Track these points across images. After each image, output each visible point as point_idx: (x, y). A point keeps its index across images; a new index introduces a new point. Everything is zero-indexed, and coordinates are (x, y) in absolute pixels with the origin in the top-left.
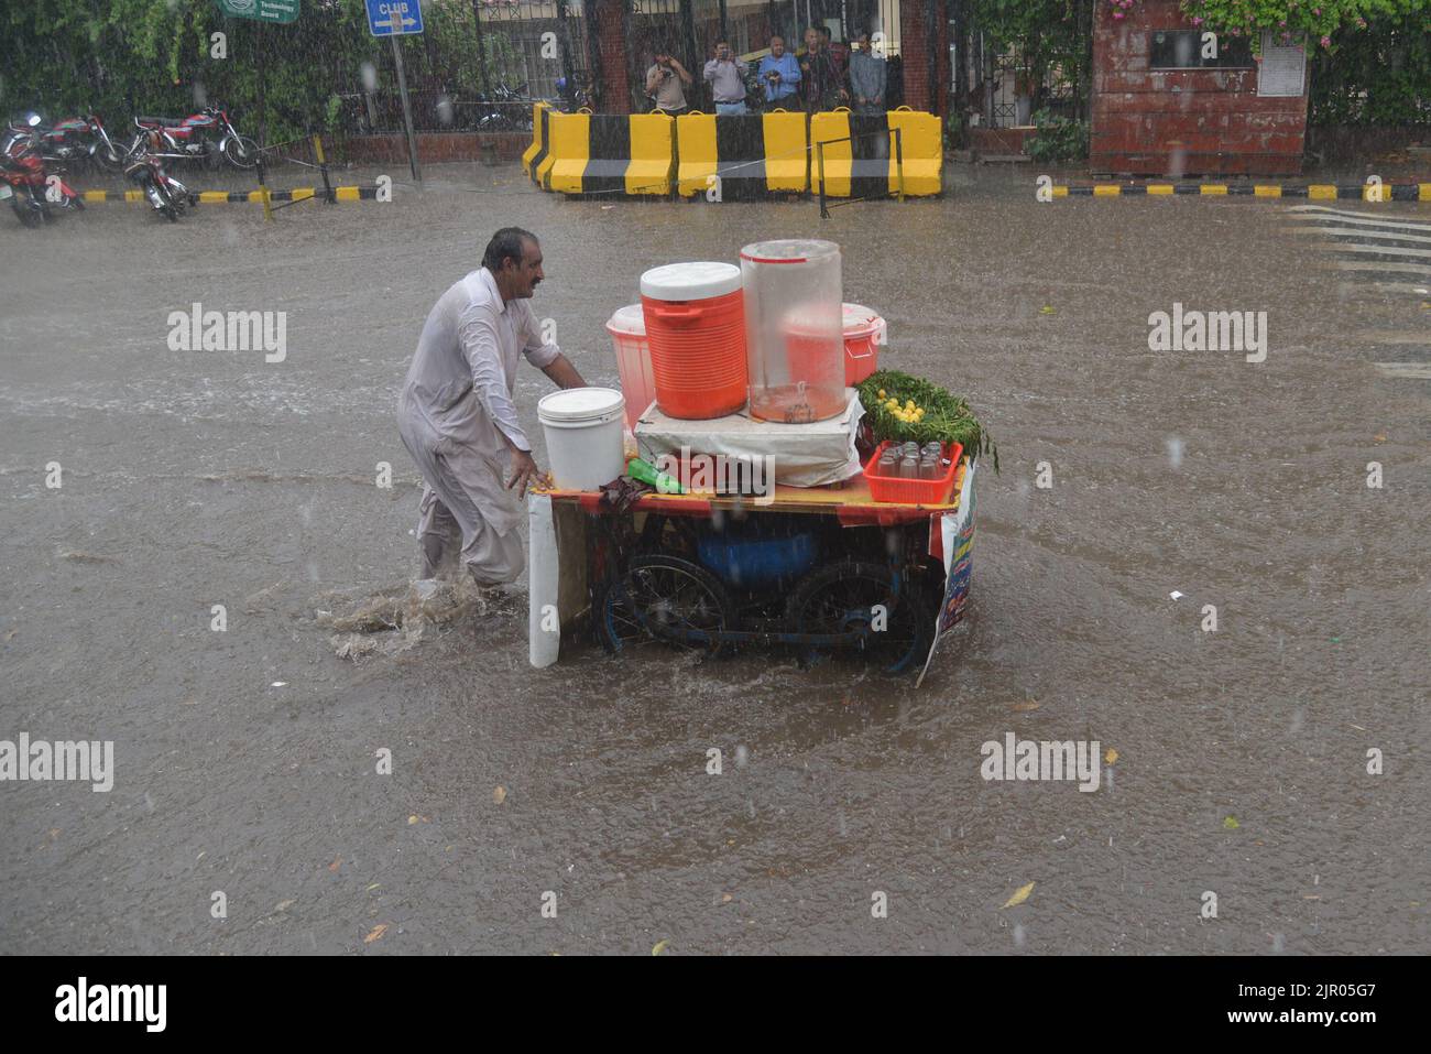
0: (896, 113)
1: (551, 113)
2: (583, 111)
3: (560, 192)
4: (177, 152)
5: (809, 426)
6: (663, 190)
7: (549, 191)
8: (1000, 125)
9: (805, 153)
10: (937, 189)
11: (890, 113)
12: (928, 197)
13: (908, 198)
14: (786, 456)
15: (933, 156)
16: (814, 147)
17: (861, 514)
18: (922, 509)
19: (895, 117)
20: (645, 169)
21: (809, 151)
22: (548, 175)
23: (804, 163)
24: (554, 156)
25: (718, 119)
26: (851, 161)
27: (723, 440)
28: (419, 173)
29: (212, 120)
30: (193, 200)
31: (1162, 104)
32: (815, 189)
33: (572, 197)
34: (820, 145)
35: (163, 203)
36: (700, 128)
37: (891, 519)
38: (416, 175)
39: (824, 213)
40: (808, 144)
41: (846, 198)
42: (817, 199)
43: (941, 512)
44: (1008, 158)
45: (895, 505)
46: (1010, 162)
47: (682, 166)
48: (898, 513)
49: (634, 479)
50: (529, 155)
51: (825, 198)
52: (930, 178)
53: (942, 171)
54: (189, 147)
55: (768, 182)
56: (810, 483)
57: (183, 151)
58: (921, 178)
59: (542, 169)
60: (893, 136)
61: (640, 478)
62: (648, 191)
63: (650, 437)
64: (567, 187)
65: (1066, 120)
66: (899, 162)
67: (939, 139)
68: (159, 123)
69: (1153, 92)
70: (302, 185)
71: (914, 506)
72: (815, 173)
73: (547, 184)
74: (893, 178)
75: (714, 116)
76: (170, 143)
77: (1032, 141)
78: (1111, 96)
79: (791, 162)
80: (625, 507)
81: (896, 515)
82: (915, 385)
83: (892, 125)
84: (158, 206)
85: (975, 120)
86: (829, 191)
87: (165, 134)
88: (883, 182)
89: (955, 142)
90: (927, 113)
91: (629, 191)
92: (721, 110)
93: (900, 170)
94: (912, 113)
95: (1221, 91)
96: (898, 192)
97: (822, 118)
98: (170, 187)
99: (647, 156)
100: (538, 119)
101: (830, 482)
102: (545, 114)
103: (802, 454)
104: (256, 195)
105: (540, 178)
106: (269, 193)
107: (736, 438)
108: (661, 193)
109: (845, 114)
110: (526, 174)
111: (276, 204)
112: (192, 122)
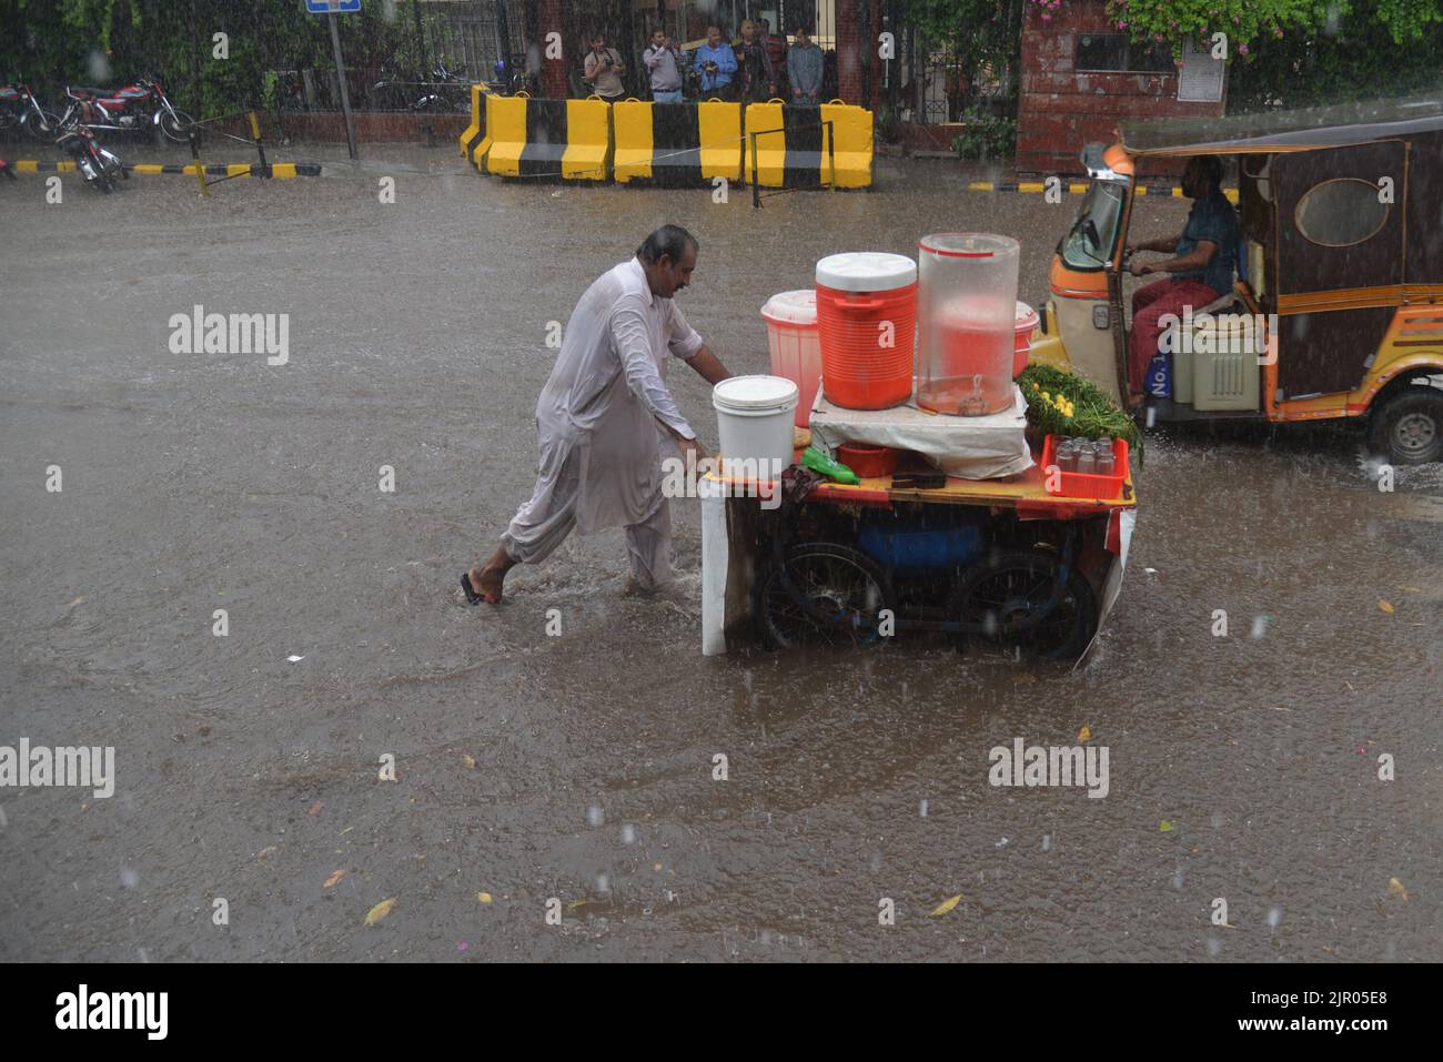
0: (829, 106)
1: (488, 96)
2: (521, 95)
3: (497, 174)
4: (109, 123)
5: (982, 419)
6: (600, 176)
7: (486, 173)
8: (930, 121)
9: (739, 143)
10: (867, 181)
11: (823, 106)
12: (859, 189)
13: (838, 189)
14: (961, 449)
15: (864, 150)
16: (748, 137)
17: (1040, 508)
18: (1102, 504)
19: (828, 110)
20: (581, 155)
21: (743, 141)
22: (485, 157)
23: (739, 152)
24: (492, 139)
25: (654, 107)
26: (784, 152)
27: (899, 431)
28: (356, 153)
29: (146, 92)
30: (125, 171)
31: (1086, 105)
32: (749, 179)
33: (508, 180)
34: (754, 135)
35: (95, 175)
36: (637, 115)
37: (1070, 513)
38: (353, 155)
39: (757, 203)
40: (743, 134)
41: (780, 188)
42: (751, 188)
43: (1120, 508)
44: (938, 154)
45: (1074, 500)
46: (938, 158)
47: (618, 152)
48: (1078, 507)
49: (809, 468)
50: (467, 137)
51: (757, 187)
52: (861, 171)
53: (873, 165)
54: (122, 119)
55: (703, 170)
56: (982, 476)
57: (117, 123)
58: (853, 171)
59: (479, 151)
60: (825, 128)
61: (814, 467)
62: (584, 176)
63: (826, 427)
64: (503, 169)
65: (994, 118)
66: (831, 154)
67: (871, 133)
68: (90, 94)
69: (1079, 94)
70: (239, 160)
71: (1093, 501)
72: (749, 163)
73: (484, 166)
74: (826, 170)
75: (650, 103)
76: (103, 115)
77: (961, 137)
78: (1038, 96)
79: (725, 151)
80: (803, 495)
81: (1074, 510)
82: (1064, 380)
83: (825, 118)
84: (90, 178)
85: (906, 115)
86: (761, 181)
87: (98, 105)
88: (815, 173)
89: (887, 136)
90: (859, 107)
91: (566, 176)
92: (659, 98)
93: (832, 162)
94: (844, 107)
95: (1144, 94)
96: (830, 184)
97: (756, 108)
98: (103, 159)
99: (584, 141)
100: (476, 100)
101: (1004, 475)
102: (482, 96)
103: (978, 447)
104: (190, 169)
105: (478, 160)
106: (203, 168)
107: (914, 429)
108: (597, 178)
109: (779, 105)
110: (463, 156)
111: (213, 177)
112: (125, 93)
